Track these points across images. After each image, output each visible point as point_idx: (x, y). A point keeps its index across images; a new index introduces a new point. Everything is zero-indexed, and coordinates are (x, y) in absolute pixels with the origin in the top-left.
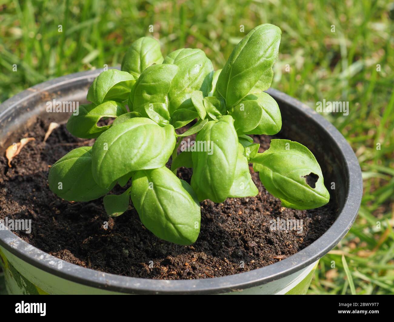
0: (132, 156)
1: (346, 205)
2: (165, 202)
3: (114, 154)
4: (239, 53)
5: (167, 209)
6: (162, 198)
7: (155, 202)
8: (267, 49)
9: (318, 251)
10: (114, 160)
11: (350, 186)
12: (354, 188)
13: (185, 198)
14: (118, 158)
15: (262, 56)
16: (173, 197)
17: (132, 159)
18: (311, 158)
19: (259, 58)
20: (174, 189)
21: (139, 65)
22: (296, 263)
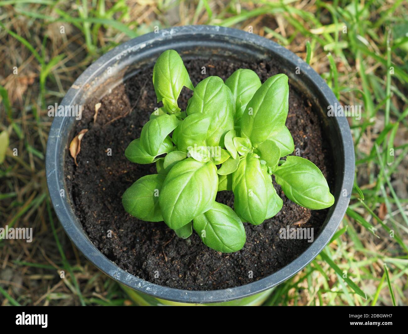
0: (193, 212)
1: (344, 182)
2: (220, 235)
3: (180, 212)
4: (258, 108)
5: (223, 239)
6: (218, 232)
7: (213, 234)
8: (280, 107)
9: (329, 237)
10: (180, 216)
11: (345, 158)
12: (349, 160)
13: (234, 228)
14: (183, 214)
15: (277, 113)
16: (225, 230)
17: (193, 214)
18: (319, 173)
19: (274, 116)
20: (225, 224)
21: (171, 92)
22: (315, 253)
